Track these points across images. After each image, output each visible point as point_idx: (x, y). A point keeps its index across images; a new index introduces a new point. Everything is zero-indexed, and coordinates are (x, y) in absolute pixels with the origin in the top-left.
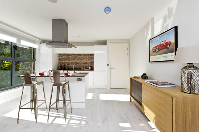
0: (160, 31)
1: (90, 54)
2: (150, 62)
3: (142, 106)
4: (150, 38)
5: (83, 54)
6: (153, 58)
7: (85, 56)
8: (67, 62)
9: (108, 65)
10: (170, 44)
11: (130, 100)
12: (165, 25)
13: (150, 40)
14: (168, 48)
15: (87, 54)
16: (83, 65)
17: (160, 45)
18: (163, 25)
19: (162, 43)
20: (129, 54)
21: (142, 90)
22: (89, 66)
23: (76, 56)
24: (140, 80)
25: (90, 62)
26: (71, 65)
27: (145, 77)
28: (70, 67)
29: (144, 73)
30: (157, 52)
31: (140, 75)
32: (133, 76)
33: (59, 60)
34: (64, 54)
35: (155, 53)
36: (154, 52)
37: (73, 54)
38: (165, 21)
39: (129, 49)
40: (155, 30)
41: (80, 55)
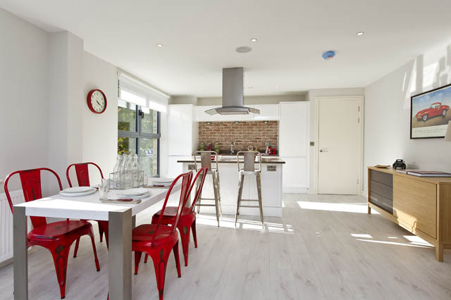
0: (433, 85)
1: (268, 122)
2: (411, 138)
3: (392, 213)
4: (412, 94)
5: (251, 122)
6: (418, 132)
7: (256, 125)
8: (217, 138)
9: (312, 144)
10: (446, 110)
11: (367, 212)
12: (441, 74)
13: (412, 98)
14: (444, 116)
15: (260, 122)
16: (251, 144)
17: (431, 109)
18: (438, 74)
19: (434, 107)
20: (363, 121)
21: (392, 187)
22: (265, 146)
23: (234, 126)
24: (391, 171)
25: (265, 139)
26: (226, 145)
27: (399, 165)
28: (223, 149)
29: (400, 158)
30: (424, 121)
31: (391, 163)
32: (376, 165)
33: (200, 133)
34: (210, 122)
35: (422, 122)
36: (420, 120)
37: (230, 122)
38: (442, 67)
39: (362, 109)
40: (425, 79)
41: (245, 122)
